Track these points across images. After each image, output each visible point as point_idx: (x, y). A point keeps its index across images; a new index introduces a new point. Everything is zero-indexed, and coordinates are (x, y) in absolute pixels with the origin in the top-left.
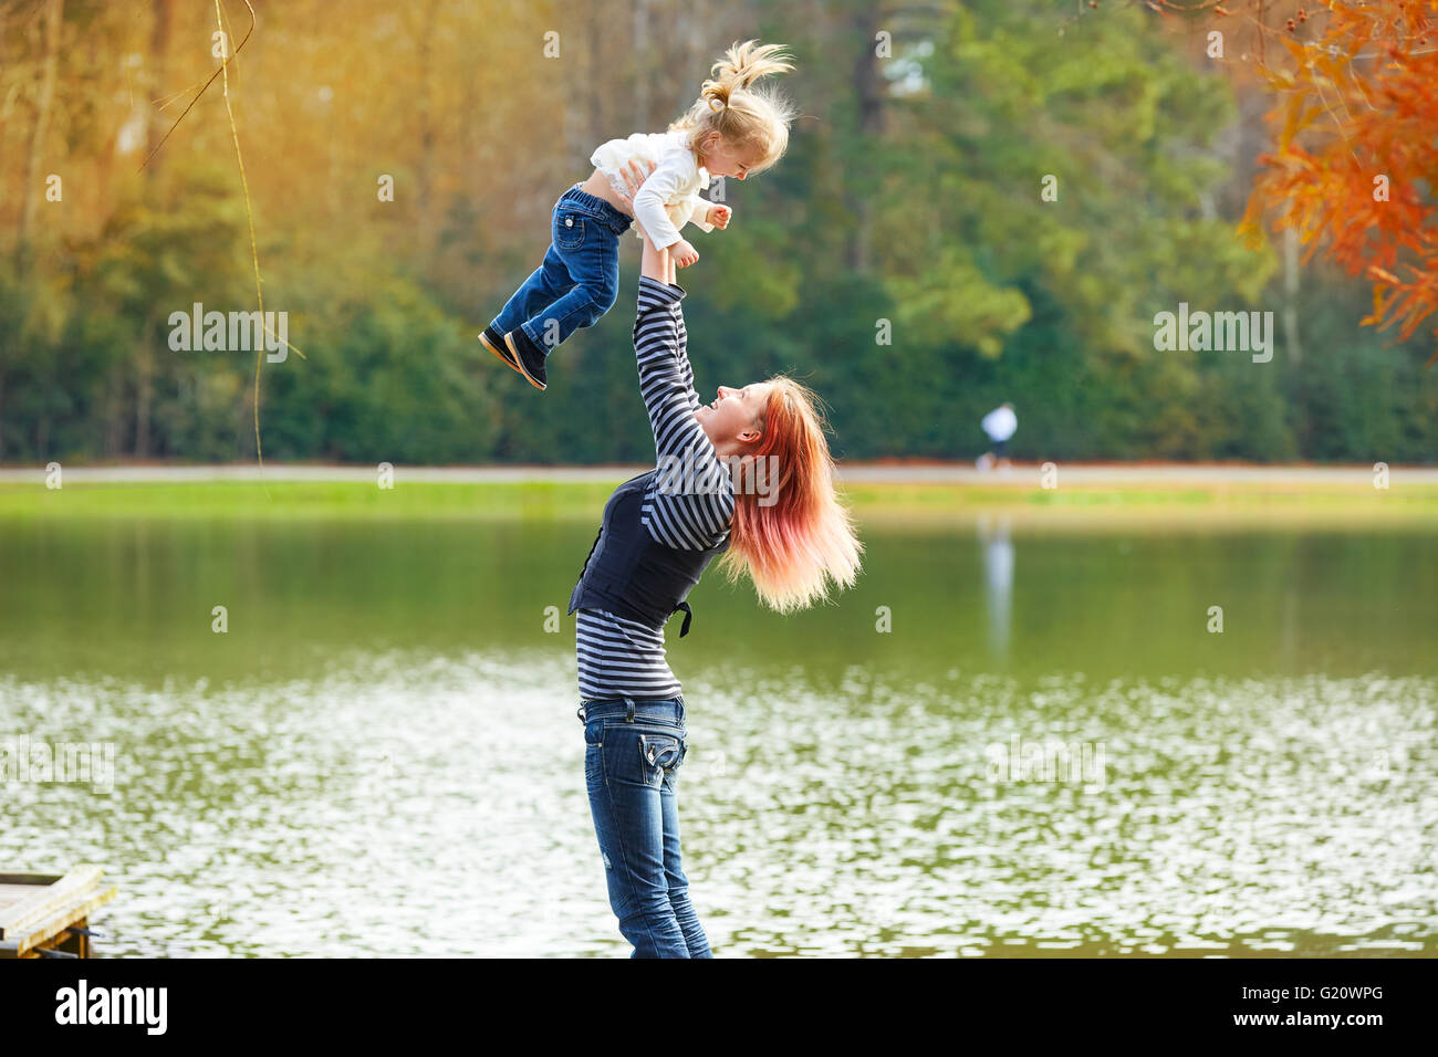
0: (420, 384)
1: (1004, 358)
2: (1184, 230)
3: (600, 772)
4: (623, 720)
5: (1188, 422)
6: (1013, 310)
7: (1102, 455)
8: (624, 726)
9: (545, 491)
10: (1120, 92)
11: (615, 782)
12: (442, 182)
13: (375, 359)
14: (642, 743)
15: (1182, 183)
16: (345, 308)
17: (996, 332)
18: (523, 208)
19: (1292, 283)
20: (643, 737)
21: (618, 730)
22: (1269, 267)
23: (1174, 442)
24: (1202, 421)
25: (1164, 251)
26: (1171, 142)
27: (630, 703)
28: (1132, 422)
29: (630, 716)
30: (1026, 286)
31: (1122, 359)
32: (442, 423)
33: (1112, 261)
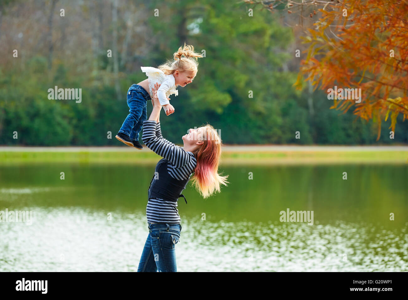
0: (49, 122)
1: (224, 114)
2: (278, 74)
3: (159, 246)
4: (166, 231)
5: (279, 132)
6: (226, 99)
7: (253, 142)
8: (166, 232)
9: (86, 154)
10: (259, 33)
11: (164, 249)
12: (55, 61)
13: (35, 115)
14: (172, 237)
15: (277, 60)
16: (27, 99)
17: (221, 106)
18: (79, 69)
19: (311, 90)
20: (172, 236)
21: (164, 233)
22: (304, 86)
23: (275, 139)
24: (284, 132)
25: (272, 81)
26: (274, 48)
27: (168, 225)
28: (262, 133)
29: (168, 229)
30: (231, 91)
31: (259, 114)
32: (55, 134)
33: (257, 84)
